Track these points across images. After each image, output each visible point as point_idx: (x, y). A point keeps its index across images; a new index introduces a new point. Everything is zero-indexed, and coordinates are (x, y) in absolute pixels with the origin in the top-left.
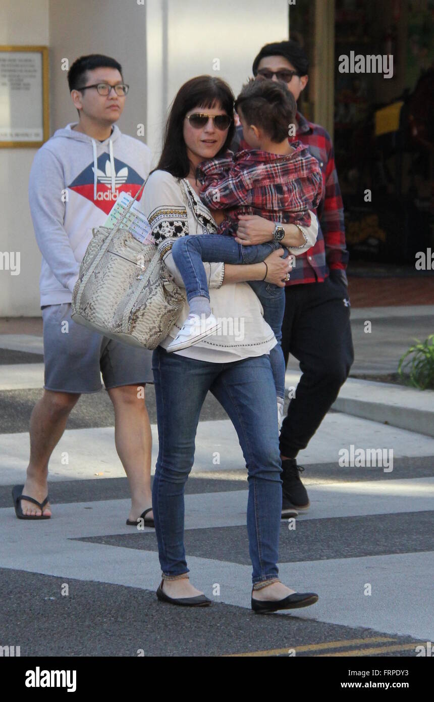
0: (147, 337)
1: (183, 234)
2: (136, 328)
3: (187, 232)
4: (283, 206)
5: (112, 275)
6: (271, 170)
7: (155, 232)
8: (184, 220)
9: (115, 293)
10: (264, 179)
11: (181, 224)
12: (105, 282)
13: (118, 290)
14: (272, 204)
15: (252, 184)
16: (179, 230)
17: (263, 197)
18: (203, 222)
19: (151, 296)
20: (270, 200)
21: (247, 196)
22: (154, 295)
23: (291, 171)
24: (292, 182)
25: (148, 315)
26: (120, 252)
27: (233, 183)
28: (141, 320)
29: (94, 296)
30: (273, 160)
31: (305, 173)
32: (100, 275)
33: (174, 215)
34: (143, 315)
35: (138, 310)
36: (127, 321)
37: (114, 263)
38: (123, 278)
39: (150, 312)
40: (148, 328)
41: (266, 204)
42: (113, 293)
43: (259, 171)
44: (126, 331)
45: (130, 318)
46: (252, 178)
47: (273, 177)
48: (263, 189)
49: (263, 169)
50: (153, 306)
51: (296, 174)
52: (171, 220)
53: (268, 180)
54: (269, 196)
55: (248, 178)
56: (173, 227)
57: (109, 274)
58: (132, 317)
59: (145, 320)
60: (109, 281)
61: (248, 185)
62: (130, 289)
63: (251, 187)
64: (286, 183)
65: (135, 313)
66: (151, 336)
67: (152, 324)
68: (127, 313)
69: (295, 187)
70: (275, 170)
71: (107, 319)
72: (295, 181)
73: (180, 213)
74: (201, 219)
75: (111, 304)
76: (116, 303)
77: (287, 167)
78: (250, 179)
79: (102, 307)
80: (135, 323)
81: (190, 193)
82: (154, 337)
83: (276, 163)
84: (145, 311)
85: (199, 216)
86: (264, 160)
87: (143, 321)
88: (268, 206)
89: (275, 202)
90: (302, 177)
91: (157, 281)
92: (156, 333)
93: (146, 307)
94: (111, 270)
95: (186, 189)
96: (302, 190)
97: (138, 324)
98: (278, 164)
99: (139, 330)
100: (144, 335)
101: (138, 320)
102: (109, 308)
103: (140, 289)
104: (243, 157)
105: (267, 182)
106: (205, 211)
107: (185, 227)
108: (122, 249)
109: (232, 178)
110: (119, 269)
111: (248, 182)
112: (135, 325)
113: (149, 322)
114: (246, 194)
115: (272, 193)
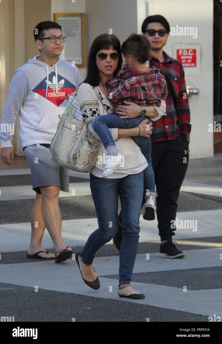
0: (83, 166)
1: (97, 115)
2: (77, 162)
3: (99, 113)
4: (146, 97)
5: (64, 138)
6: (139, 79)
7: (83, 114)
8: (97, 107)
9: (67, 147)
10: (136, 84)
11: (95, 110)
12: (62, 141)
13: (68, 145)
14: (141, 96)
15: (130, 87)
16: (94, 113)
17: (136, 92)
18: (106, 108)
19: (82, 146)
20: (139, 94)
21: (128, 93)
22: (83, 145)
23: (149, 80)
24: (150, 86)
25: (82, 156)
26: (67, 126)
27: (121, 88)
28: (79, 158)
29: (57, 149)
30: (140, 74)
31: (157, 82)
32: (60, 138)
33: (92, 105)
34: (79, 156)
35: (76, 154)
36: (72, 160)
37: (65, 132)
38: (69, 138)
39: (82, 154)
40: (83, 162)
41: (138, 96)
42: (65, 146)
43: (133, 80)
44: (73, 165)
45: (73, 158)
46: (130, 83)
47: (140, 83)
48: (136, 89)
49: (135, 79)
50: (84, 151)
51: (152, 82)
52: (90, 108)
53: (138, 85)
54: (139, 92)
55: (128, 83)
56: (92, 112)
57: (63, 137)
58: (74, 158)
59: (81, 158)
60: (64, 141)
61: (128, 87)
62: (73, 143)
63: (129, 88)
64: (147, 86)
65: (75, 155)
66: (85, 166)
67: (84, 160)
68: (71, 156)
69: (152, 88)
70: (141, 79)
71: (63, 160)
72: (152, 85)
73: (95, 104)
74: (105, 106)
75: (65, 152)
76: (67, 151)
77: (147, 78)
78: (128, 84)
79: (61, 154)
80: (76, 160)
81: (100, 93)
82: (87, 166)
83: (141, 76)
84: (80, 154)
85: (105, 105)
86: (135, 74)
87: (79, 159)
88: (139, 97)
89: (142, 95)
90: (155, 83)
91: (85, 138)
92: (87, 164)
93: (80, 152)
94: (64, 135)
95: (98, 92)
96: (155, 90)
97: (78, 160)
98: (143, 76)
99: (78, 163)
100: (81, 166)
101: (77, 158)
102: (64, 154)
103: (77, 143)
104: (125, 74)
105: (137, 85)
106: (108, 102)
107: (98, 111)
108: (68, 124)
109: (121, 85)
110: (67, 134)
111: (128, 85)
112: (76, 161)
113: (83, 159)
114: (127, 92)
115: (140, 91)
